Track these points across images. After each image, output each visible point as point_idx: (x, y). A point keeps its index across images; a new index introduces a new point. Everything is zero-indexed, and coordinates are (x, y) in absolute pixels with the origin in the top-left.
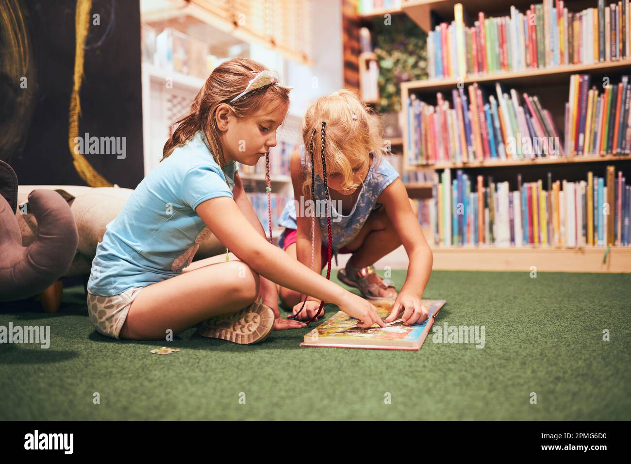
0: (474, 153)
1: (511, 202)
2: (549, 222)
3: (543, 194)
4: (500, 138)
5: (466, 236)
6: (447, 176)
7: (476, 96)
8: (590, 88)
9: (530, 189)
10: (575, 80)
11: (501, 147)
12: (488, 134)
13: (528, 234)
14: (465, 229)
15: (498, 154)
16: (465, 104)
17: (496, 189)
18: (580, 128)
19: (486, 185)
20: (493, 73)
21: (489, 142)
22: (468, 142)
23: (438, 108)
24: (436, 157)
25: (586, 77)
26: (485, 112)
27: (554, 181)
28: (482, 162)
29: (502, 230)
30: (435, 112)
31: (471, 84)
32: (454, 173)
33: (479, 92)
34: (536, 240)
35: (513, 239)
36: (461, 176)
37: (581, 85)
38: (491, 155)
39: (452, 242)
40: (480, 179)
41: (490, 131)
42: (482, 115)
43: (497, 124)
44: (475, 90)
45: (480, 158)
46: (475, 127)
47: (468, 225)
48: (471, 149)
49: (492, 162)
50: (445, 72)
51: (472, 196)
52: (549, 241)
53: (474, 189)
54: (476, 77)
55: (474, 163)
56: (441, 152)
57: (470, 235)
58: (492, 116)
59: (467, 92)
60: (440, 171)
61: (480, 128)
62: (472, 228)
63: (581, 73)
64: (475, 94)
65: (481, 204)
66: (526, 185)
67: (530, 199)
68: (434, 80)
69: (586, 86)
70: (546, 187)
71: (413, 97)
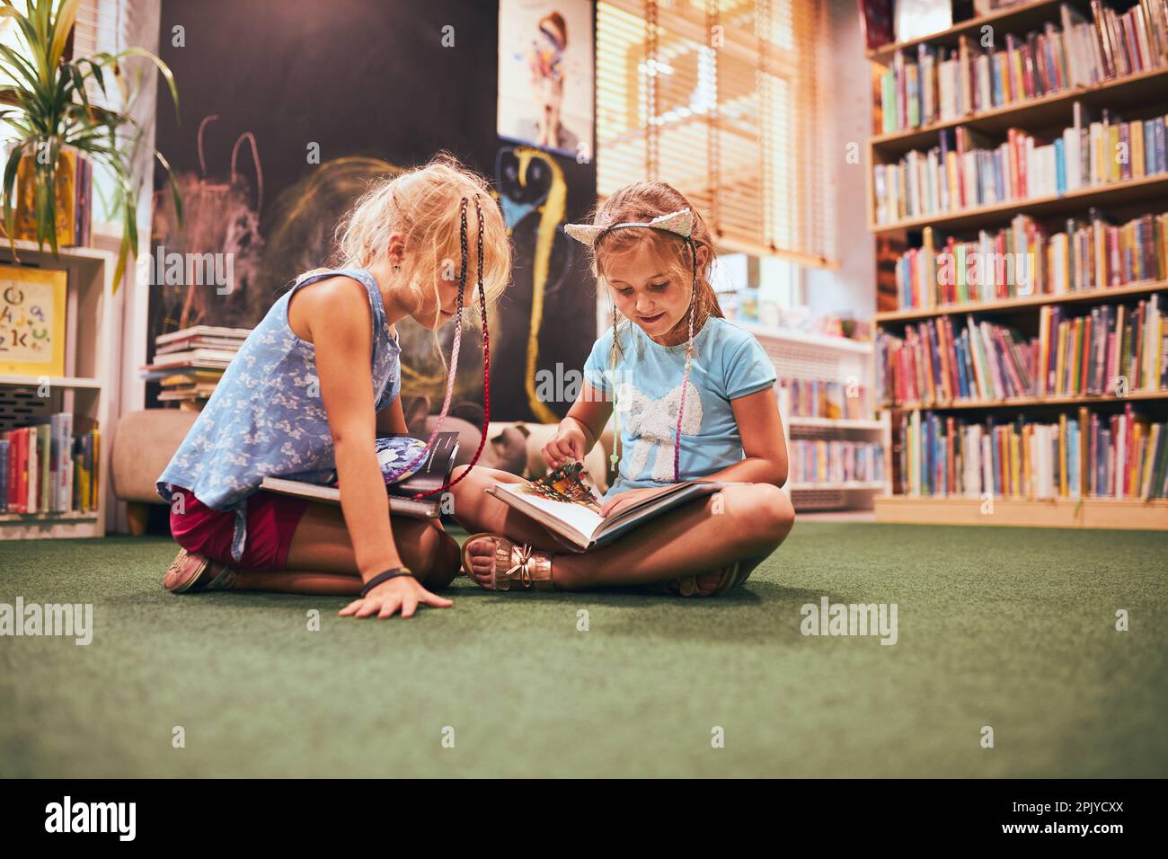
0: (944, 393)
1: (981, 448)
2: (1022, 470)
3: (1015, 438)
4: (971, 376)
5: (936, 485)
6: (916, 417)
7: (945, 329)
8: (1061, 320)
9: (1000, 433)
10: (1045, 313)
11: (972, 386)
12: (958, 371)
13: (999, 483)
14: (935, 478)
15: (969, 394)
16: (933, 338)
17: (966, 433)
18: (1052, 366)
19: (956, 428)
20: (963, 305)
21: (960, 380)
22: (937, 380)
23: (907, 344)
24: (904, 396)
25: (1057, 310)
26: (955, 348)
27: (1025, 423)
28: (951, 403)
29: (972, 479)
30: (903, 346)
31: (940, 316)
32: (924, 414)
33: (949, 326)
34: (1007, 489)
35: (983, 490)
36: (930, 420)
37: (1052, 318)
38: (962, 395)
39: (922, 492)
40: (950, 421)
41: (961, 367)
42: (952, 352)
43: (968, 361)
44: (945, 322)
45: (949, 398)
46: (944, 364)
47: (939, 473)
48: (939, 389)
49: (962, 402)
50: (914, 302)
51: (943, 440)
52: (1022, 491)
53: (945, 433)
54: (946, 308)
55: (944, 403)
56: (910, 392)
57: (942, 486)
58: (963, 351)
59: (935, 326)
60: (910, 413)
61: (950, 365)
62: (943, 477)
63: (1052, 304)
64: (943, 327)
65: (951, 450)
66: (997, 429)
67: (1000, 444)
68: (904, 312)
69: (1056, 320)
70: (1018, 431)
71: (881, 330)
